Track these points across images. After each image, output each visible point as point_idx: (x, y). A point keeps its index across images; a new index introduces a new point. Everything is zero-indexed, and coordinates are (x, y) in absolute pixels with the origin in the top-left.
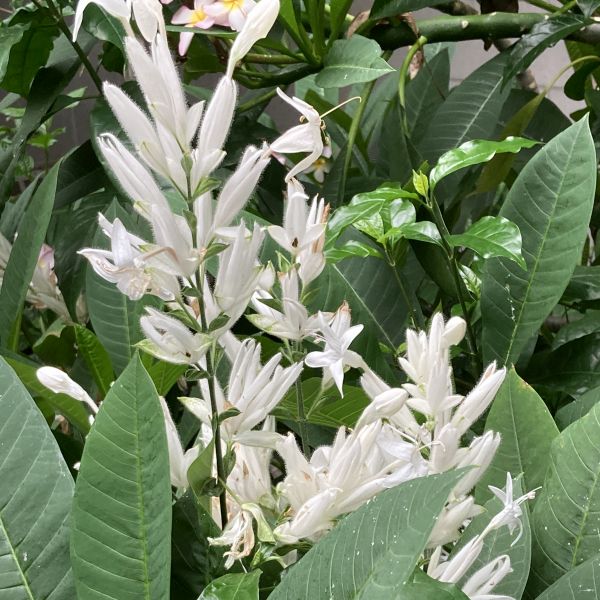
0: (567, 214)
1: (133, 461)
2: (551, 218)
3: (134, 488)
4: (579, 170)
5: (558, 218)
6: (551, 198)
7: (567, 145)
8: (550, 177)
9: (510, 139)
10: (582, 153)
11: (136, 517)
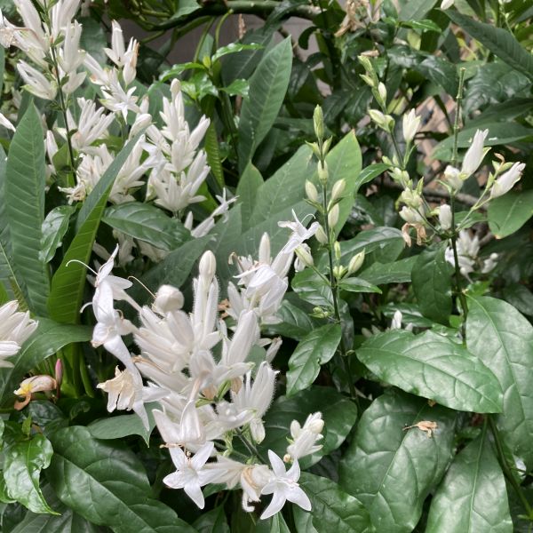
0: (278, 85)
1: (32, 157)
2: (271, 87)
3: (32, 171)
4: (284, 63)
5: (275, 87)
6: (272, 77)
7: (280, 51)
8: (272, 67)
9: (253, 44)
10: (286, 54)
11: (34, 185)
